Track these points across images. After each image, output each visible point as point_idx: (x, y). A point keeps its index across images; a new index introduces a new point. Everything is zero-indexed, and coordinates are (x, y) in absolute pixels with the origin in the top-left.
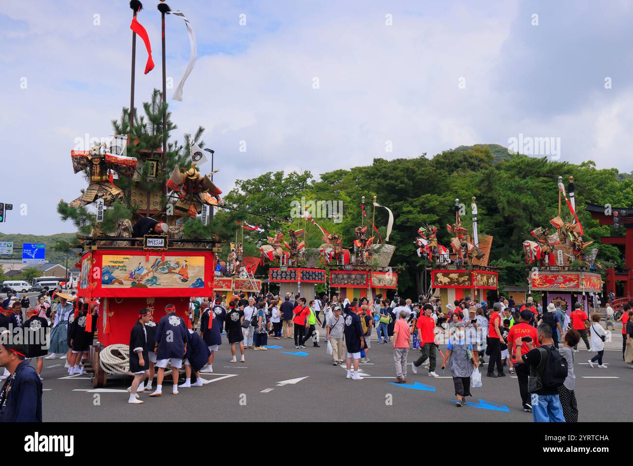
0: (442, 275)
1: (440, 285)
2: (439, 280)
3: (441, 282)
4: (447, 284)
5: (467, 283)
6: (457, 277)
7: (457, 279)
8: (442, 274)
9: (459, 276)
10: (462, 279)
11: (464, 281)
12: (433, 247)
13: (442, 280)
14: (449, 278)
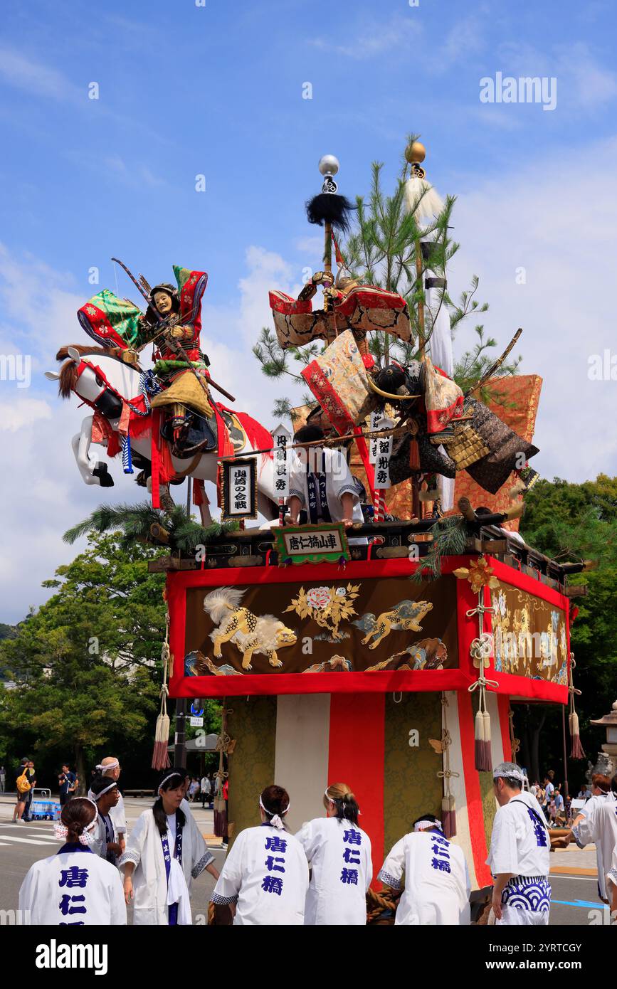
0: (242, 603)
1: (224, 671)
2: (219, 637)
3: (232, 653)
4: (276, 661)
5: (419, 656)
6: (348, 611)
7: (344, 624)
8: (238, 594)
9: (361, 605)
10: (387, 622)
11: (400, 639)
12: (180, 413)
13: (242, 637)
14: (292, 620)
